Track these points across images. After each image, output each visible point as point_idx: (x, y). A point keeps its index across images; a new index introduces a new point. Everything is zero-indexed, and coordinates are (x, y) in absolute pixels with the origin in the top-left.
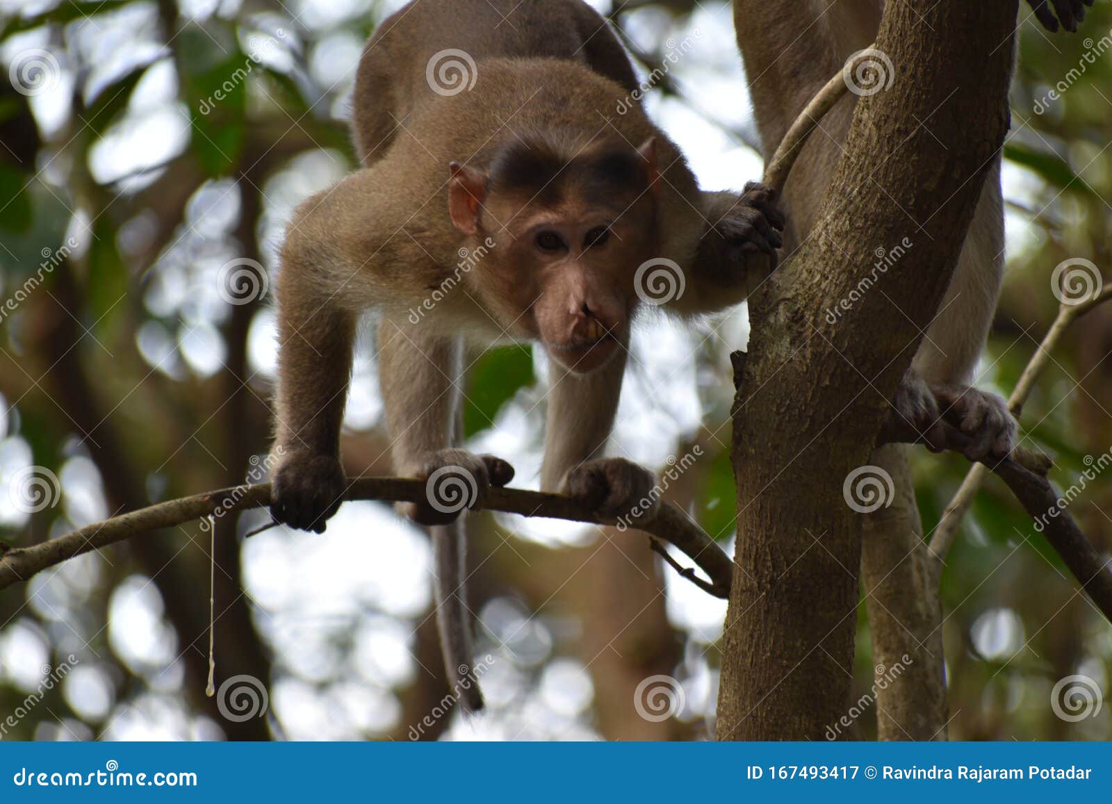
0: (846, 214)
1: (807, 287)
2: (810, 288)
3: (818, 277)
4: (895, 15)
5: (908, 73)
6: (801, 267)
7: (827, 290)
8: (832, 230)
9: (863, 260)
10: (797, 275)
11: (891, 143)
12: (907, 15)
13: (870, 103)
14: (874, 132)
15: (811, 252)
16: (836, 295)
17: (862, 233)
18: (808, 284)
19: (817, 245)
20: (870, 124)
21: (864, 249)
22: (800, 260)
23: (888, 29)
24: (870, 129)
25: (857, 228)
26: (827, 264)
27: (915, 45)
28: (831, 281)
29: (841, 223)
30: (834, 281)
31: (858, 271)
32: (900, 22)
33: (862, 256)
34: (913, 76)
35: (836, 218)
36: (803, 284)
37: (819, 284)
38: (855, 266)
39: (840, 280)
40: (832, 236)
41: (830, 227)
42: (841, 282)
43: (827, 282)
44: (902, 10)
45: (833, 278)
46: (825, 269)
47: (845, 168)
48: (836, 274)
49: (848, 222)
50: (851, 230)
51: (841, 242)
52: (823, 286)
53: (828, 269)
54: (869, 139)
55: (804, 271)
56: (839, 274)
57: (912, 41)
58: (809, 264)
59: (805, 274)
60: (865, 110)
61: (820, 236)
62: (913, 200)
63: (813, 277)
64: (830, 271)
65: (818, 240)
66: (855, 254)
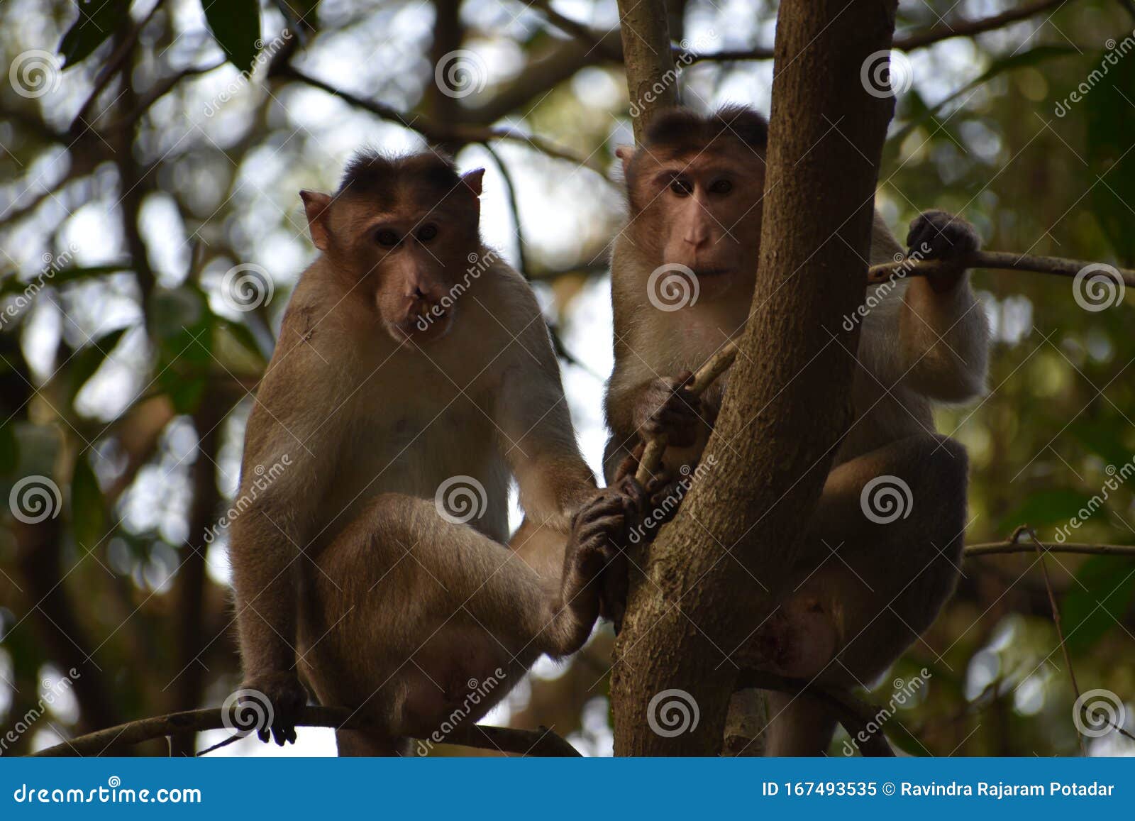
0: (713, 488)
1: (679, 550)
2: (681, 551)
3: (688, 542)
4: (759, 320)
5: (769, 370)
6: (673, 533)
7: (696, 553)
8: (702, 501)
9: (728, 528)
10: (671, 538)
11: (753, 429)
12: (769, 321)
13: (736, 394)
14: (739, 419)
15: (683, 519)
16: (703, 558)
17: (726, 505)
18: (680, 547)
19: (688, 514)
20: (736, 412)
21: (729, 519)
22: (673, 526)
23: (752, 332)
24: (735, 417)
25: (724, 500)
26: (696, 531)
27: (775, 347)
28: (700, 545)
29: (709, 496)
30: (702, 545)
31: (723, 537)
32: (763, 326)
33: (726, 525)
34: (773, 372)
35: (705, 491)
36: (675, 547)
37: (689, 548)
38: (721, 533)
39: (707, 544)
40: (701, 506)
41: (699, 499)
42: (708, 547)
43: (696, 546)
44: (764, 316)
45: (701, 543)
46: (694, 535)
47: (713, 448)
48: (704, 539)
49: (715, 495)
50: (717, 502)
51: (709, 512)
52: (693, 549)
53: (697, 535)
54: (734, 425)
55: (677, 536)
56: (707, 540)
57: (772, 343)
58: (681, 530)
59: (677, 539)
60: (732, 400)
61: (691, 506)
62: (771, 478)
63: (684, 541)
64: (699, 537)
65: (689, 510)
66: (721, 523)
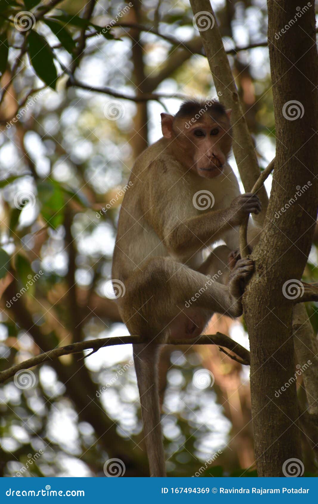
0: (272, 229)
1: (262, 256)
2: (263, 256)
3: (265, 252)
4: (280, 158)
5: (287, 178)
6: (259, 249)
7: (269, 256)
8: (268, 235)
9: (280, 244)
10: (258, 252)
11: (284, 202)
12: (284, 158)
13: (275, 189)
14: (278, 200)
15: (262, 243)
16: (272, 257)
17: (278, 235)
18: (262, 255)
19: (264, 241)
20: (276, 197)
21: (280, 240)
22: (258, 247)
23: (278, 163)
24: (276, 199)
25: (277, 233)
26: (268, 247)
27: (288, 168)
28: (270, 253)
29: (271, 232)
30: (271, 253)
31: (279, 248)
32: (282, 161)
33: (280, 243)
34: (288, 179)
35: (269, 231)
36: (260, 255)
37: (266, 254)
38: (278, 246)
39: (273, 252)
40: (268, 237)
41: (267, 234)
42: (274, 253)
43: (269, 253)
44: (282, 156)
45: (271, 251)
46: (267, 249)
47: (269, 213)
48: (272, 250)
49: (273, 231)
50: (275, 234)
51: (272, 239)
52: (268, 255)
53: (269, 249)
54: (276, 202)
55: (260, 250)
56: (273, 250)
57: (286, 167)
58: (262, 247)
59: (261, 252)
60: (274, 192)
61: (264, 237)
62: (295, 221)
63: (264, 252)
64: (269, 250)
65: (264, 239)
66: (277, 242)
